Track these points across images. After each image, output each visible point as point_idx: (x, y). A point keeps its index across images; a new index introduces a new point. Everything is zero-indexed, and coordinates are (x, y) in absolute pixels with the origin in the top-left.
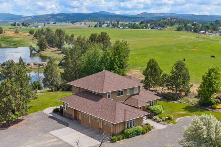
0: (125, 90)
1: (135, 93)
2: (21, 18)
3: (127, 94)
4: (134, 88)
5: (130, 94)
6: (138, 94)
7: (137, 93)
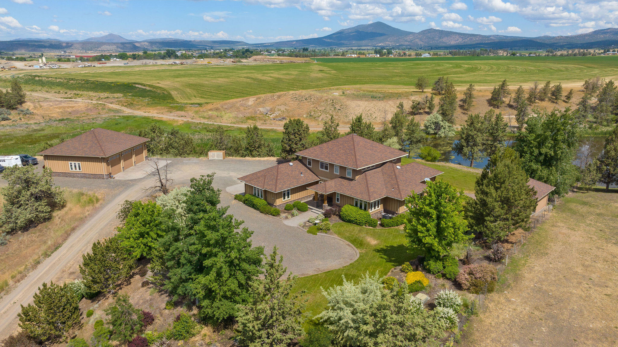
1: (347, 176)
3: (335, 173)
4: (346, 168)
5: (338, 174)
6: (351, 180)
7: (351, 177)
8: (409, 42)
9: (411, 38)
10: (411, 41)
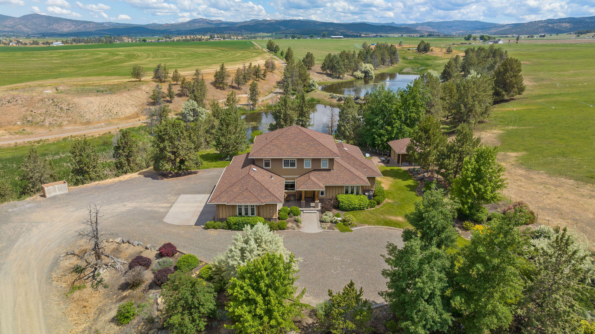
0: (301, 161)
1: (322, 168)
2: (493, 27)
3: (305, 167)
4: (320, 159)
5: (310, 167)
6: (329, 170)
7: (327, 167)
8: (9, 27)
9: (11, 23)
10: (12, 27)
